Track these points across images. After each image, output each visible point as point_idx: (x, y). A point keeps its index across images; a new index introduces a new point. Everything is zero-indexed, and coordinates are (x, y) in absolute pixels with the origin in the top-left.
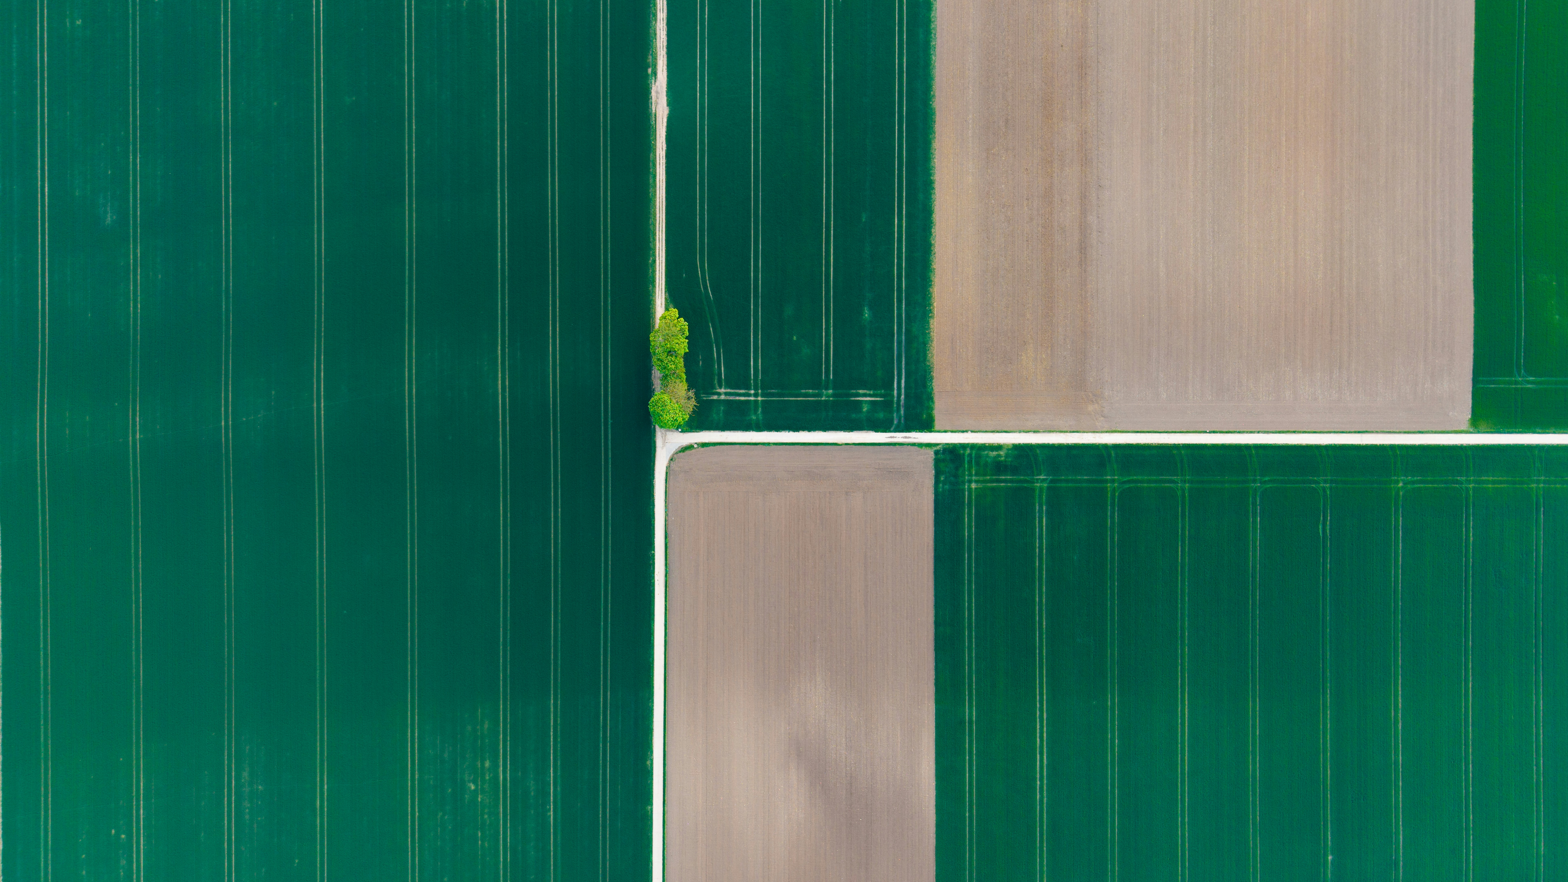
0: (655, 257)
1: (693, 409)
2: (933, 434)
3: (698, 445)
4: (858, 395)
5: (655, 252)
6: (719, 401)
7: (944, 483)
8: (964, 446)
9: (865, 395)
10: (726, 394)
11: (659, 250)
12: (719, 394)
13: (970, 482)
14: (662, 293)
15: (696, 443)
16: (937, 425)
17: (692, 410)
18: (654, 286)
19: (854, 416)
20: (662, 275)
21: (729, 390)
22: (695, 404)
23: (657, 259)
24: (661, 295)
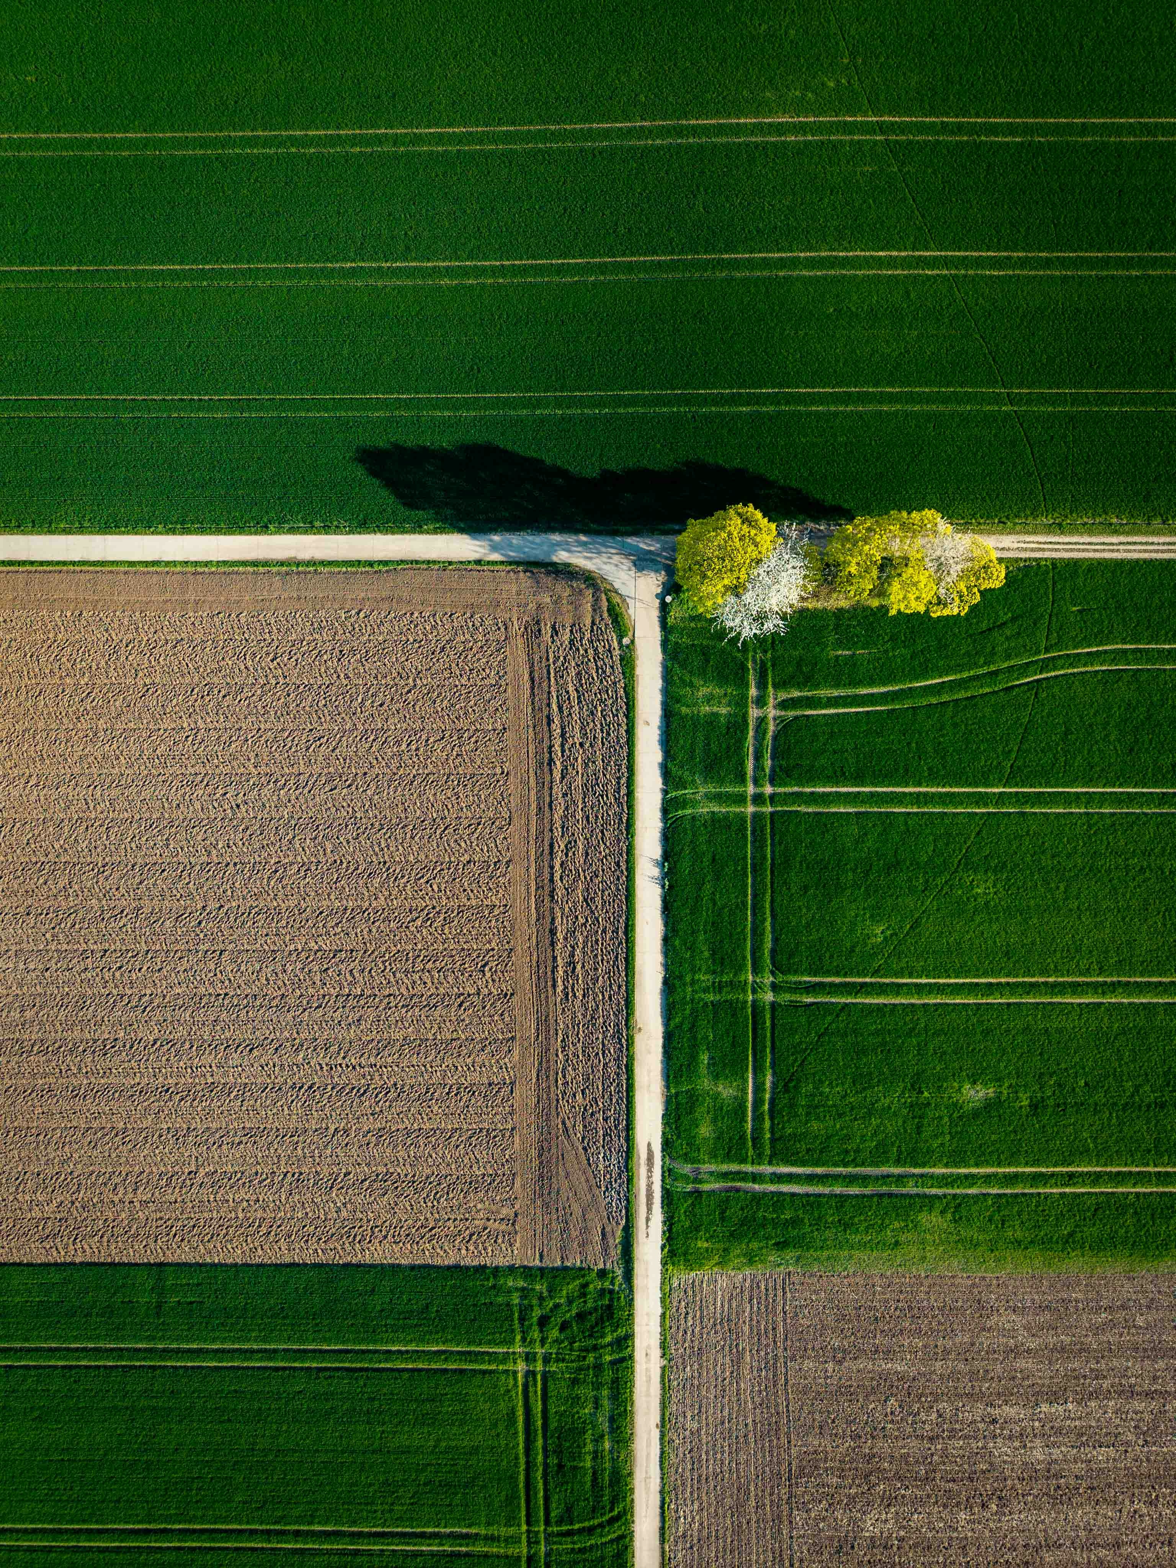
0: (1128, 533)
1: (731, 629)
2: (660, 1267)
3: (627, 647)
4: (758, 1069)
5: (1139, 532)
6: (741, 702)
7: (525, 1293)
8: (625, 1341)
9: (759, 1088)
10: (761, 721)
11: (1146, 543)
12: (760, 702)
13: (529, 1358)
14: (1032, 550)
15: (633, 642)
16: (682, 1277)
17: (729, 624)
18: (1049, 529)
19: (704, 1058)
20: (1079, 550)
21: (771, 727)
22: (744, 634)
23: (1122, 539)
24: (1026, 550)
